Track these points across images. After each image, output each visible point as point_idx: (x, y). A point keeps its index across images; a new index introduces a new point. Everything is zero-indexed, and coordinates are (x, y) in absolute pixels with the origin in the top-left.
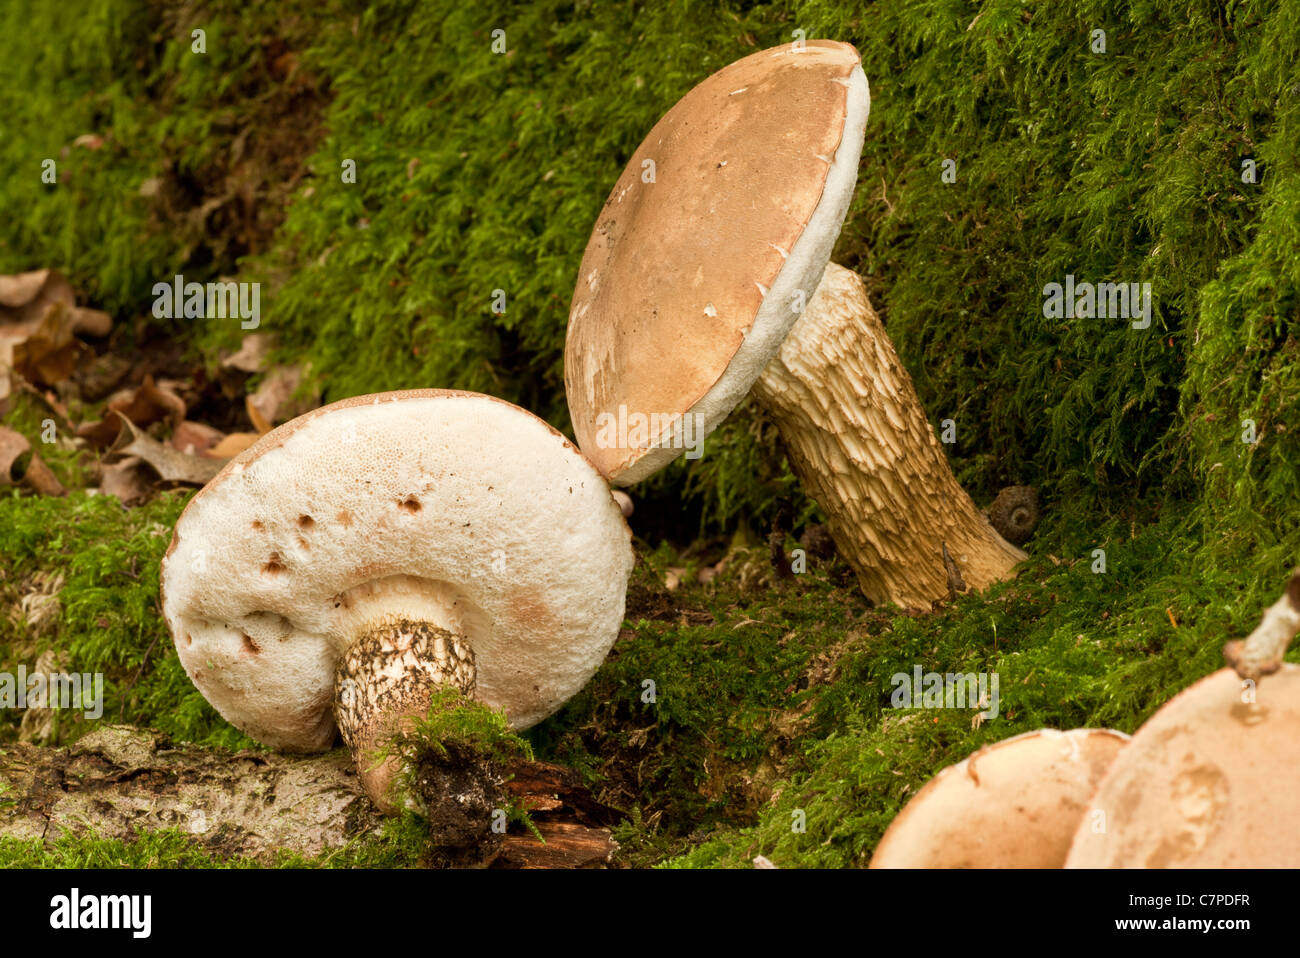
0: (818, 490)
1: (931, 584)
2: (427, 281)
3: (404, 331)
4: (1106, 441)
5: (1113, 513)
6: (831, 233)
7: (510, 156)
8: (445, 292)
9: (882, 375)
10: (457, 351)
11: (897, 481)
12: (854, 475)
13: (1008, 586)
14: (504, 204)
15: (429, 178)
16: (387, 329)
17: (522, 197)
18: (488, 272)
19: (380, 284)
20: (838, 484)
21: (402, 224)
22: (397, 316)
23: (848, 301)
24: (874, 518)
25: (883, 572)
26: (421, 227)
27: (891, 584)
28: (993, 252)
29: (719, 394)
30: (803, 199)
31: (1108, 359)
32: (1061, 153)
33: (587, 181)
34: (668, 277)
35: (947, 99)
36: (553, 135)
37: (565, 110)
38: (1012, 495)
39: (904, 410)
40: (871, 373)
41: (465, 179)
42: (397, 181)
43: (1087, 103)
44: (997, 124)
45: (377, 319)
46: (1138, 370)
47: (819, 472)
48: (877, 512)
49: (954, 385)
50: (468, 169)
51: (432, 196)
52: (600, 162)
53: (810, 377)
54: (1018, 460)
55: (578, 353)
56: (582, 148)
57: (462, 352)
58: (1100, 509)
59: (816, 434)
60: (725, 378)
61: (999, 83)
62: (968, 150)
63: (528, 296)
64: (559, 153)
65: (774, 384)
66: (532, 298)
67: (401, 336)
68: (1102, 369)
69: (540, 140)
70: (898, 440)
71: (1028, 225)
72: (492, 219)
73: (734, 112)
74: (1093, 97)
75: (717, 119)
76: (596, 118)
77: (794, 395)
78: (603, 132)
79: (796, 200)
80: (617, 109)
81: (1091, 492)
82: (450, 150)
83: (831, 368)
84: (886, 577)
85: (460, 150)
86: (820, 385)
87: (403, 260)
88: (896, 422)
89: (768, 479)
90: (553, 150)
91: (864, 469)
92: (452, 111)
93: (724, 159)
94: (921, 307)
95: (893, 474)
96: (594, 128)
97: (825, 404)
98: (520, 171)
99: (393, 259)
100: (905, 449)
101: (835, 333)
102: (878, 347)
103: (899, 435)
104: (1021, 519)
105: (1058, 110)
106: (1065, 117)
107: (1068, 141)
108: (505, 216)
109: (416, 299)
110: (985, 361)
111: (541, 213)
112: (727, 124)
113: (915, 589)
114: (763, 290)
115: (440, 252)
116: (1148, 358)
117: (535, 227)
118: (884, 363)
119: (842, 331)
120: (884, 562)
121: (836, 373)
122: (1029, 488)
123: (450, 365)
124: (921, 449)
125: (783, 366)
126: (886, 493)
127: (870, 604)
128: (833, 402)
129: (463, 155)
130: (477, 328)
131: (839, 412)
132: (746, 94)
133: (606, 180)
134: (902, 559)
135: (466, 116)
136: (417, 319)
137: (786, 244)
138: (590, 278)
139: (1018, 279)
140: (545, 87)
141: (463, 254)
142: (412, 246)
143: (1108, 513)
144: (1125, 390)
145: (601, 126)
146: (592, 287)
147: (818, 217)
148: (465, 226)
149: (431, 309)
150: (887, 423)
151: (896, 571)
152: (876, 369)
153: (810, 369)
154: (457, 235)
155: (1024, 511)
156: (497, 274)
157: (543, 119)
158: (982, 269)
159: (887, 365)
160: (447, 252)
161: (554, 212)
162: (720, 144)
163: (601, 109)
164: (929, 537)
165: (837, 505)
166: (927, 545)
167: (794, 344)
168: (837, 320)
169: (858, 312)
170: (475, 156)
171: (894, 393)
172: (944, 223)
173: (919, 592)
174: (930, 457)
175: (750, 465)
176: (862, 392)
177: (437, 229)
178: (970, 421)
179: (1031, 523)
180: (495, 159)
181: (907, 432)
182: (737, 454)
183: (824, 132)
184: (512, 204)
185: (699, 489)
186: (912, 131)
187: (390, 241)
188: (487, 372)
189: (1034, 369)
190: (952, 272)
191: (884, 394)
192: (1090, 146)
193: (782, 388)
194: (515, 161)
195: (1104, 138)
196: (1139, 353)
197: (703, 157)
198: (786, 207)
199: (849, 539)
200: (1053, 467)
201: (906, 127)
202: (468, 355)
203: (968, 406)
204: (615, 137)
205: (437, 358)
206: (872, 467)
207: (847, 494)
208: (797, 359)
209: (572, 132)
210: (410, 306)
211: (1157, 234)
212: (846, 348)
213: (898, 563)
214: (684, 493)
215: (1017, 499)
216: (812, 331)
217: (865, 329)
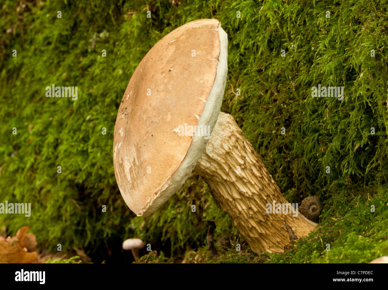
0: (228, 208)
1: (282, 241)
2: (44, 172)
3: (37, 195)
4: (348, 166)
5: (355, 196)
6: (221, 91)
7: (71, 115)
8: (52, 175)
9: (248, 154)
10: (60, 197)
11: (261, 199)
12: (243, 199)
13: (316, 233)
14: (71, 133)
15: (38, 130)
16: (30, 196)
17: (79, 129)
18: (68, 162)
19: (24, 178)
20: (237, 204)
21: (30, 151)
22: (33, 189)
23: (230, 125)
24: (254, 216)
25: (260, 239)
26: (38, 151)
27: (265, 244)
28: (284, 103)
29: (185, 165)
30: (209, 77)
31: (343, 131)
32: (307, 54)
33: (104, 116)
34: (156, 120)
35: (254, 43)
36: (87, 102)
37: (91, 91)
38: (309, 200)
39: (260, 169)
40: (244, 154)
41: (53, 128)
42: (26, 135)
43: (316, 30)
44: (278, 49)
45: (25, 192)
46: (358, 132)
47: (228, 200)
48: (255, 213)
49: (274, 163)
50: (54, 123)
51: (40, 138)
52: (108, 108)
53: (219, 159)
54: (308, 186)
55: (120, 162)
56: (100, 104)
57: (62, 197)
58: (349, 195)
59: (225, 184)
60: (187, 158)
61: (277, 30)
62: (267, 62)
63: (87, 168)
64: (91, 108)
65: (205, 164)
66: (89, 168)
67: (35, 197)
68: (342, 136)
69: (82, 105)
70: (259, 181)
71: (297, 88)
72: (67, 140)
73: (172, 49)
74: (318, 27)
75: (165, 53)
76: (104, 91)
77: (213, 167)
78: (108, 95)
79: (206, 78)
80: (112, 85)
81: (345, 189)
82: (46, 117)
83: (228, 153)
84: (262, 241)
85: (49, 117)
86: (224, 161)
87: (32, 166)
88: (258, 174)
89: (197, 225)
90: (88, 107)
91: (247, 195)
92: (44, 103)
93: (172, 67)
94: (256, 132)
95: (260, 195)
96: (104, 95)
97: (227, 169)
98: (76, 119)
99: (28, 165)
100: (263, 185)
101: (227, 138)
102: (245, 143)
103: (259, 179)
104: (314, 210)
105: (304, 35)
106: (307, 38)
107: (310, 48)
108: (72, 138)
109: (40, 180)
110: (286, 149)
111: (87, 134)
112: (170, 54)
113: (275, 244)
114: (198, 117)
115: (48, 159)
116: (362, 127)
117: (85, 140)
118: (249, 149)
119: (230, 137)
120: (261, 235)
121: (230, 155)
122: (314, 196)
123: (58, 204)
124: (269, 184)
125: (207, 156)
126: (258, 204)
127: (256, 255)
128: (230, 168)
129: (51, 119)
130: (67, 186)
131: (234, 172)
132: (176, 41)
133: (112, 114)
134: (268, 232)
135: (50, 103)
136: (41, 188)
137: (204, 96)
138: (120, 132)
139: (297, 111)
140: (81, 84)
141: (57, 157)
142: (35, 159)
143: (353, 196)
144: (354, 142)
145: (107, 94)
146: (122, 135)
147: (216, 84)
148: (56, 146)
149: (47, 182)
150: (253, 174)
151: (266, 237)
152: (246, 153)
153: (219, 155)
154: (53, 151)
155: (314, 206)
156: (73, 162)
157: (82, 96)
158: (280, 111)
159: (250, 151)
160: (50, 159)
161: (93, 132)
162: (168, 62)
163: (106, 86)
164: (278, 221)
165: (238, 213)
166: (278, 225)
167: (210, 145)
168: (227, 133)
169: (235, 129)
170: (56, 118)
171: (255, 162)
172: (260, 97)
173: (277, 245)
174: (273, 187)
175: (190, 218)
176: (242, 162)
177: (45, 150)
178: (284, 177)
179: (318, 211)
180: (65, 117)
181: (262, 178)
182: (183, 215)
183: (212, 50)
184: (74, 133)
185: (168, 236)
186: (241, 62)
187: (26, 159)
188: (74, 204)
189: (310, 144)
190: (268, 114)
191: (251, 162)
192: (321, 46)
193: (208, 165)
194: (73, 116)
195: (327, 41)
196: (358, 124)
197: (163, 69)
198: (202, 82)
199: (244, 227)
200: (326, 183)
201: (238, 60)
202: (65, 198)
203: (282, 170)
204: (114, 96)
205: (52, 202)
206: (250, 194)
207: (242, 207)
208: (213, 151)
209: (95, 100)
210: (38, 183)
211: (360, 69)
212: (232, 144)
213: (267, 234)
214: (162, 239)
215: (311, 201)
216: (217, 139)
217: (239, 136)
